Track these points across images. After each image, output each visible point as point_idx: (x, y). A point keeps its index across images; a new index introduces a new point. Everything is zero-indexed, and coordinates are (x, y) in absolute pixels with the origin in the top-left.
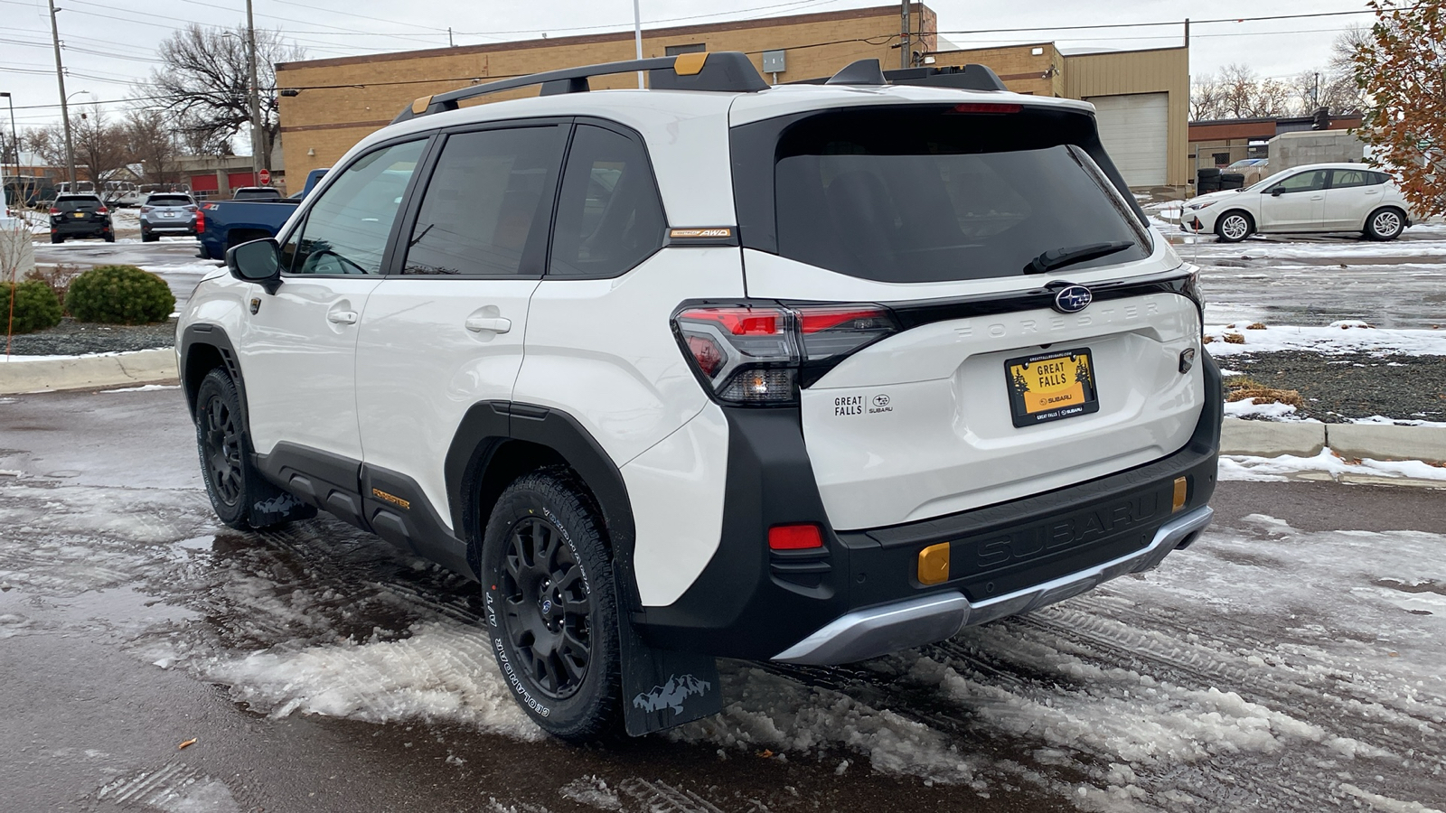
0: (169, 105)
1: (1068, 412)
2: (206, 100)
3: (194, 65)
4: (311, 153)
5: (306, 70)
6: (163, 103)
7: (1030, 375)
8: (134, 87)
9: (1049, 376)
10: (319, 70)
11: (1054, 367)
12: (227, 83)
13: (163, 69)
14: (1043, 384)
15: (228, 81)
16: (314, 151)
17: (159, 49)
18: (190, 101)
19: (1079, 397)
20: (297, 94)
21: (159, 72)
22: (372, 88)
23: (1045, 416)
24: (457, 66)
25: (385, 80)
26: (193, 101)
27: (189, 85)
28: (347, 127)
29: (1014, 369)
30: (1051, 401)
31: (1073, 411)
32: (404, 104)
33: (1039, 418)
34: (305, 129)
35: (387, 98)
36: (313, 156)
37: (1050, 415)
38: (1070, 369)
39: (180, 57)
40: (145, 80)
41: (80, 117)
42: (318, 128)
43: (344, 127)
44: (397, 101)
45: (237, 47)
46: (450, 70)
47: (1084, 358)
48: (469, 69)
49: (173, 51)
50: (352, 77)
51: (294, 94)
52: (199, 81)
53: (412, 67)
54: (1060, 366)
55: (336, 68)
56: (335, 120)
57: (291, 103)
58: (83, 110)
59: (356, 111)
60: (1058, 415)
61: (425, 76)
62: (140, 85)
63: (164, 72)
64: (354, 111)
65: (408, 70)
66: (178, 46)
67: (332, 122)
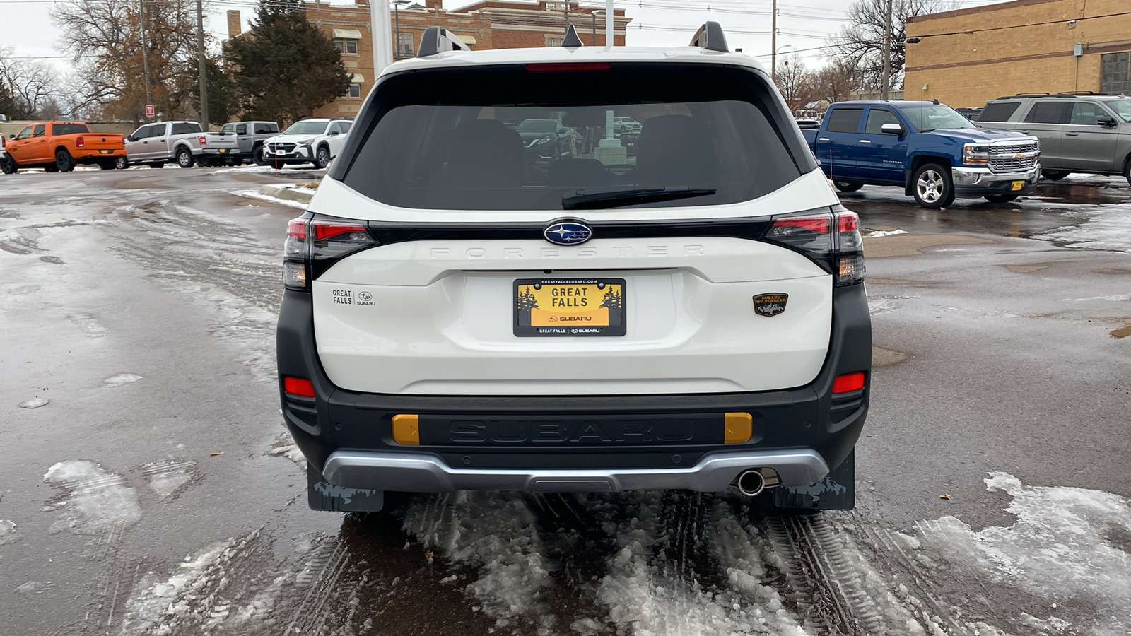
0: (851, 52)
2: (877, 48)
3: (872, 20)
4: (925, 88)
5: (929, 22)
6: (847, 51)
8: (828, 41)
10: (940, 21)
12: (895, 34)
13: (849, 25)
15: (896, 32)
16: (927, 86)
17: (848, 10)
18: (866, 49)
20: (919, 40)
21: (847, 28)
22: (980, 33)
24: (1056, 10)
25: (992, 26)
26: (868, 49)
27: (867, 37)
28: (956, 66)
32: (1005, 45)
34: (923, 68)
35: (992, 41)
36: (926, 90)
39: (863, 16)
40: (836, 34)
41: (784, 63)
42: (933, 67)
43: (954, 66)
44: (999, 43)
45: (907, 5)
46: (1050, 15)
48: (1066, 12)
49: (858, 12)
50: (964, 26)
51: (917, 41)
52: (875, 33)
53: (1016, 14)
55: (953, 19)
56: (947, 60)
57: (915, 48)
58: (786, 57)
59: (965, 53)
61: (1026, 21)
62: (831, 38)
63: (850, 27)
64: (963, 53)
65: (1013, 17)
66: (863, 8)
67: (943, 62)
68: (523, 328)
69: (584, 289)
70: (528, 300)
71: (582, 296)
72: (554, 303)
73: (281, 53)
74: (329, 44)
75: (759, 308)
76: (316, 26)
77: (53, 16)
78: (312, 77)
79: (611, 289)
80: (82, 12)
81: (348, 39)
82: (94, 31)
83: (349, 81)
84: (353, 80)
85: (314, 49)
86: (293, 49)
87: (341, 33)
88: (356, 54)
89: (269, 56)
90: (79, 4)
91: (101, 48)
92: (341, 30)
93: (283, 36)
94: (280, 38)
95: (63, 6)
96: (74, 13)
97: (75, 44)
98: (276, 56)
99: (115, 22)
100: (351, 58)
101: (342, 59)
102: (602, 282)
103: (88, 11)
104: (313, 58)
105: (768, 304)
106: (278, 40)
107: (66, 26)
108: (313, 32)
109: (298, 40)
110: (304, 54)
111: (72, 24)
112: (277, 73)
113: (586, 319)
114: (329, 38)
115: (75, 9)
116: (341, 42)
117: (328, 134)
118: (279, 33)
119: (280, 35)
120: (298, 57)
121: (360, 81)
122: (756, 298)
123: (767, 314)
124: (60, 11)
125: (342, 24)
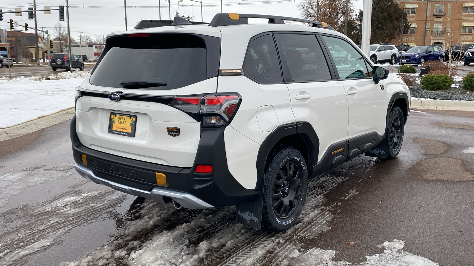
1: (123, 133)
7: (116, 119)
9: (121, 121)
11: (123, 118)
14: (119, 123)
19: (129, 131)
23: (116, 132)
29: (112, 116)
30: (120, 128)
31: (124, 134)
33: (114, 132)
37: (117, 132)
38: (129, 121)
47: (134, 119)
54: (125, 119)
60: (120, 133)
68: (111, 130)
69: (126, 118)
70: (113, 120)
71: (125, 121)
72: (119, 122)
73: (379, 16)
74: (402, 11)
75: (169, 133)
76: (397, 4)
77: (298, 6)
78: (391, 25)
79: (133, 119)
80: (308, 4)
81: (412, 8)
82: (311, 11)
83: (409, 26)
84: (411, 26)
85: (395, 13)
86: (385, 14)
87: (408, 5)
88: (415, 15)
89: (374, 18)
90: (308, 1)
91: (313, 18)
92: (408, 4)
93: (382, 9)
94: (380, 10)
95: (302, 2)
96: (305, 5)
97: (304, 16)
98: (377, 17)
99: (319, 8)
100: (412, 17)
101: (407, 17)
102: (131, 116)
103: (310, 3)
104: (394, 17)
105: (172, 131)
106: (379, 10)
107: (302, 10)
108: (395, 6)
109: (388, 10)
110: (390, 16)
111: (304, 9)
112: (377, 25)
113: (125, 129)
114: (402, 9)
115: (306, 3)
116: (408, 9)
117: (377, 51)
118: (380, 7)
119: (380, 8)
120: (386, 17)
121: (415, 27)
122: (168, 128)
123: (172, 135)
124: (300, 4)
125: (409, 2)
